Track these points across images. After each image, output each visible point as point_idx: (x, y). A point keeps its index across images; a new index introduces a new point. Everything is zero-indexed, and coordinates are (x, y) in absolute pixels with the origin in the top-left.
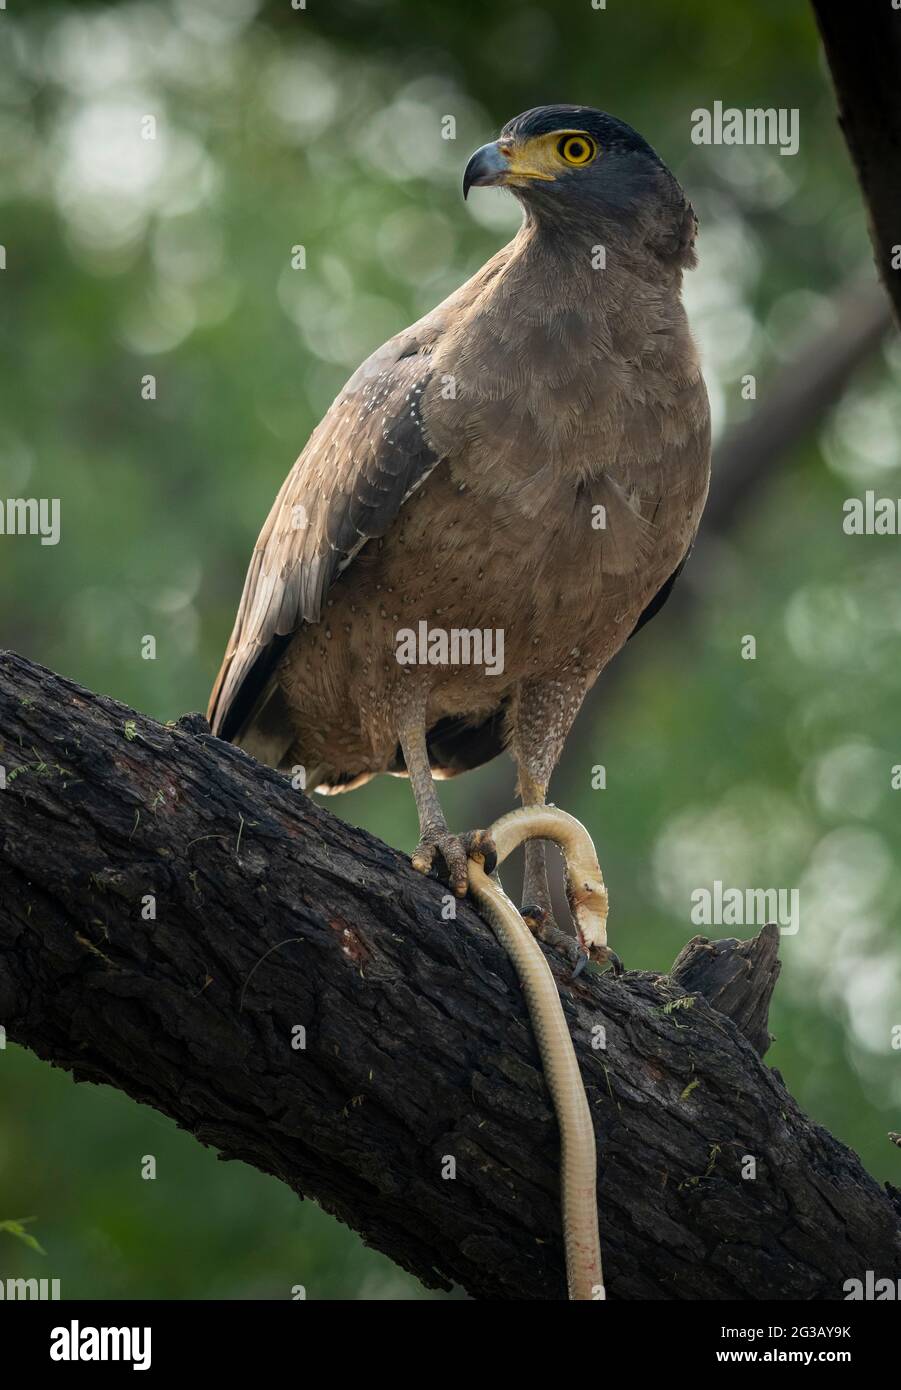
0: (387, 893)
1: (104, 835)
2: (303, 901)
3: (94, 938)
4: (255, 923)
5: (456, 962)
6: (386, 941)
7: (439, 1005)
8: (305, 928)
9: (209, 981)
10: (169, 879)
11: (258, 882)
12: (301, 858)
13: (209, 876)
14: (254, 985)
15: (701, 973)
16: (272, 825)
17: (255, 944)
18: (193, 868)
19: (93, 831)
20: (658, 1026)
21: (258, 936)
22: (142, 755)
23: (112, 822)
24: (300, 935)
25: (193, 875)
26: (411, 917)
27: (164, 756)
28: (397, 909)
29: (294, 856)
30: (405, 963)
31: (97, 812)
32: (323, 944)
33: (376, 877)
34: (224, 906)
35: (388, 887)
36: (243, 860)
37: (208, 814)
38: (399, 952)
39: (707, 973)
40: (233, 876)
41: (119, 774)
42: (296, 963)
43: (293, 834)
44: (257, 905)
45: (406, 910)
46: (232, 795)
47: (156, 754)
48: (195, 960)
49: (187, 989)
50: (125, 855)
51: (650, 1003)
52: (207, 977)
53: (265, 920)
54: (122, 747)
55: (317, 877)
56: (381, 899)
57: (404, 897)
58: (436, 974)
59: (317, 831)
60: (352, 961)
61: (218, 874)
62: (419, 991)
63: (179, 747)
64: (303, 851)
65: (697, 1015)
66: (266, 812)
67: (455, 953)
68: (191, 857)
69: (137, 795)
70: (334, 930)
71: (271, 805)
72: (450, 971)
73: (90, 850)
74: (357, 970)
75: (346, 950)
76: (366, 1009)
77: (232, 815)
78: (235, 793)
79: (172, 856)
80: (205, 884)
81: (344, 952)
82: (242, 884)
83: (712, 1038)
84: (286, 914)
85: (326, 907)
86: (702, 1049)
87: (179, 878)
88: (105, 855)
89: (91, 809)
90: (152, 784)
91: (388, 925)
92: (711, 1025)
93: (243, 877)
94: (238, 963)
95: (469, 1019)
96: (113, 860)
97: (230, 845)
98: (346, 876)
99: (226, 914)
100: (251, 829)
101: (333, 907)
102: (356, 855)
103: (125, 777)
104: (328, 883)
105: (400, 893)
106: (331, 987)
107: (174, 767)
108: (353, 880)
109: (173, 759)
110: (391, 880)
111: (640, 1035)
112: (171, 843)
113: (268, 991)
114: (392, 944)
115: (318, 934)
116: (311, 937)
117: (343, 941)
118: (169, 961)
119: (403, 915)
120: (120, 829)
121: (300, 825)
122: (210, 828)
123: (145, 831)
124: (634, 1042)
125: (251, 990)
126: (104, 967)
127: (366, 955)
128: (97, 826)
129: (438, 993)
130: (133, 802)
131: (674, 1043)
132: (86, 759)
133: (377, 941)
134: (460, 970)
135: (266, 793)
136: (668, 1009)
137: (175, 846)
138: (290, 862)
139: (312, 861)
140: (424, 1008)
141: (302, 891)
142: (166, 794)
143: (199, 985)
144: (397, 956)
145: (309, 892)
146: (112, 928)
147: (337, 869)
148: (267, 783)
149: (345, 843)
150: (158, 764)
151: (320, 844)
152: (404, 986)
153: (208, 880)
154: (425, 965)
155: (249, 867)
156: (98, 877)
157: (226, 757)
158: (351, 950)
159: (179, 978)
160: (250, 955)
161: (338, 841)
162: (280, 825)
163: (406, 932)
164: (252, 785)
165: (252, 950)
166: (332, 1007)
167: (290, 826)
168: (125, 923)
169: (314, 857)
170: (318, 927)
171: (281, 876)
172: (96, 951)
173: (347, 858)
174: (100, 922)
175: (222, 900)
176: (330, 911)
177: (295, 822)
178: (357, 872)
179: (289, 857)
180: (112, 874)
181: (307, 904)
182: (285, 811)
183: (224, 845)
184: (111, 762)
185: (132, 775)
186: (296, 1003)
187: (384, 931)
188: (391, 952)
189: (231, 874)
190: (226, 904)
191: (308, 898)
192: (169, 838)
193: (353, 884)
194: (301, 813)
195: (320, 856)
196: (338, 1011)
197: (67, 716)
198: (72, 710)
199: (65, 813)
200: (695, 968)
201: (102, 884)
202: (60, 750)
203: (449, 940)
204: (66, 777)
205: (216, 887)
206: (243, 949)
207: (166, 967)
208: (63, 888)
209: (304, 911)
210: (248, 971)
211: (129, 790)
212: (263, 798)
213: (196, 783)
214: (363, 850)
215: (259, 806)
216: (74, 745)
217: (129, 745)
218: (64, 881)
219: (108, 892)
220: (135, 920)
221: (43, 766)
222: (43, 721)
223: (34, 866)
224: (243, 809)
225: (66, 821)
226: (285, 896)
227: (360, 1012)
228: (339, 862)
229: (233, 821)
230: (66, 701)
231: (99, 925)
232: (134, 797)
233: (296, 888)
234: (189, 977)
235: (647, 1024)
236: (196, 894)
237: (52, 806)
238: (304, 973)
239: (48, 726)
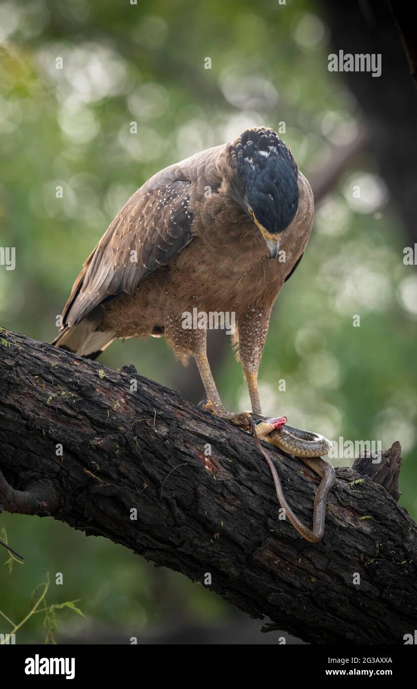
0: (223, 440)
1: (94, 423)
2: (185, 446)
3: (93, 469)
4: (164, 458)
5: (257, 469)
6: (224, 462)
7: (251, 489)
8: (188, 459)
9: (146, 486)
10: (125, 441)
11: (165, 439)
12: (183, 427)
13: (143, 438)
14: (166, 486)
15: (366, 466)
16: (168, 412)
17: (165, 467)
18: (135, 435)
19: (89, 421)
20: (350, 492)
21: (166, 464)
22: (107, 385)
23: (97, 416)
24: (185, 462)
25: (135, 438)
26: (234, 450)
27: (117, 384)
28: (228, 447)
29: (180, 426)
30: (234, 471)
31: (90, 413)
32: (196, 465)
33: (217, 433)
34: (150, 451)
35: (223, 437)
36: (157, 429)
37: (140, 410)
38: (230, 466)
39: (369, 466)
40: (153, 437)
41: (98, 394)
42: (185, 475)
43: (178, 416)
44: (165, 449)
45: (232, 447)
46: (150, 401)
47: (114, 384)
48: (139, 477)
49: (136, 490)
50: (103, 431)
51: (345, 481)
52: (145, 484)
53: (169, 457)
54: (98, 382)
55: (191, 435)
56: (221, 443)
57: (231, 441)
58: (248, 475)
59: (189, 414)
60: (210, 472)
61: (146, 437)
62: (241, 484)
63: (124, 380)
64: (184, 423)
65: (367, 485)
66: (166, 407)
67: (256, 465)
68: (134, 430)
69: (107, 403)
70: (201, 459)
71: (168, 404)
72: (255, 473)
73: (88, 430)
74: (212, 476)
75: (207, 467)
76: (218, 493)
77: (150, 410)
78: (151, 400)
79: (125, 430)
80: (141, 442)
81: (206, 468)
82: (157, 440)
83: (375, 495)
84: (179, 453)
85: (196, 448)
86: (370, 501)
87: (129, 440)
88: (95, 432)
89: (86, 411)
90: (113, 398)
91: (225, 455)
92: (374, 490)
93: (158, 437)
94: (159, 477)
95: (264, 495)
96: (98, 434)
97: (150, 422)
98: (204, 434)
99: (151, 455)
100: (159, 415)
101: (199, 448)
102: (208, 424)
103: (101, 395)
104: (196, 437)
105: (229, 440)
106: (201, 485)
107: (123, 390)
108: (207, 435)
109: (122, 386)
110: (224, 434)
111: (342, 497)
112: (124, 424)
113: (173, 488)
114: (227, 463)
115: (194, 461)
116: (191, 462)
117: (205, 463)
118: (127, 478)
119: (231, 449)
120: (101, 420)
121: (181, 412)
122: (141, 416)
123: (112, 419)
124: (339, 500)
125: (165, 489)
126: (98, 483)
127: (216, 469)
128: (90, 418)
129: (250, 484)
130: (105, 407)
131: (357, 499)
132: (83, 389)
133: (220, 462)
134: (259, 472)
135: (165, 398)
136: (352, 484)
137: (126, 425)
138: (179, 429)
139: (188, 428)
140: (244, 491)
141: (185, 442)
142: (120, 402)
143: (141, 488)
144: (230, 468)
145: (188, 442)
146: (100, 464)
147: (199, 431)
148: (165, 394)
149: (202, 418)
150: (115, 388)
151: (191, 420)
152: (235, 482)
153: (142, 440)
154: (243, 472)
155: (160, 433)
156: (93, 442)
157: (146, 383)
158: (209, 467)
159: (132, 485)
160: (164, 473)
161: (199, 418)
162: (173, 413)
163: (233, 457)
164: (158, 395)
165: (164, 471)
166: (203, 494)
167: (177, 412)
168: (106, 462)
169: (189, 426)
170: (193, 458)
171: (175, 435)
172: (94, 476)
173: (203, 425)
174: (95, 463)
175: (149, 448)
176: (198, 450)
177: (179, 411)
178: (208, 432)
179: (178, 427)
180: (99, 440)
181: (187, 448)
182: (174, 406)
183: (148, 423)
184: (94, 389)
185: (104, 395)
186: (185, 493)
187: (223, 457)
188: (227, 467)
189: (153, 436)
190: (151, 450)
191: (188, 445)
192: (123, 422)
193: (207, 437)
194: (181, 406)
195: (192, 425)
196: (205, 495)
197: (72, 370)
198: (74, 367)
199: (75, 414)
200: (363, 464)
201: (94, 445)
202: (71, 385)
203: (252, 460)
204: (74, 398)
205: (146, 443)
206: (160, 470)
207: (126, 481)
208: (77, 448)
209: (186, 451)
210: (163, 480)
211: (103, 402)
212: (164, 400)
213: (133, 396)
214: (210, 421)
215: (162, 405)
216: (77, 383)
217: (101, 381)
218: (77, 445)
219: (98, 449)
220: (110, 460)
221: (64, 393)
222: (62, 373)
223: (63, 439)
224: (155, 407)
225: (76, 418)
226: (177, 445)
227: (215, 495)
228: (200, 427)
229: (151, 412)
230: (71, 363)
231: (94, 464)
232: (106, 404)
233: (182, 440)
234: (136, 484)
235: (345, 491)
236: (137, 447)
237: (69, 411)
238: (188, 479)
239: (64, 375)
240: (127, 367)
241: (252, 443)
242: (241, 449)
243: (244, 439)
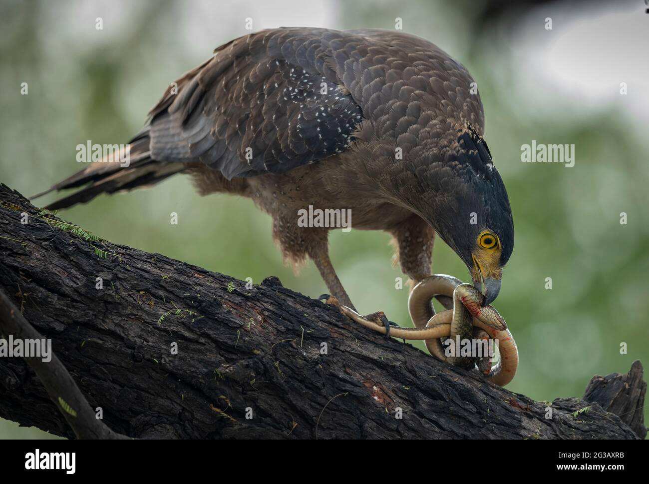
0: (398, 364)
1: (221, 347)
2: (346, 372)
3: (222, 407)
4: (317, 387)
5: (443, 397)
6: (400, 390)
7: (436, 423)
8: (348, 387)
9: (295, 425)
10: (262, 367)
11: (317, 364)
12: (342, 348)
13: (286, 363)
14: (323, 424)
15: (598, 395)
16: (321, 330)
17: (319, 399)
18: (276, 360)
19: (214, 345)
20: (572, 423)
21: (320, 395)
22: (238, 299)
23: (223, 338)
24: (345, 391)
25: (277, 364)
26: (413, 375)
27: (253, 299)
28: (404, 372)
29: (337, 347)
30: (413, 401)
31: (215, 334)
32: (360, 395)
33: (390, 356)
34: (298, 380)
35: (399, 360)
36: (306, 352)
37: (282, 329)
38: (408, 395)
39: (601, 394)
40: (301, 362)
41: (225, 311)
42: (346, 408)
43: (336, 335)
44: (318, 376)
45: (410, 372)
46: (295, 317)
47: (247, 298)
48: (285, 414)
49: (282, 431)
50: (234, 357)
51: (567, 412)
52: (294, 422)
53: (324, 385)
54: (226, 297)
55: (352, 357)
56: (394, 367)
57: (407, 364)
58: (431, 405)
59: (351, 333)
60: (380, 404)
61: (292, 362)
62: (422, 416)
63: (262, 294)
64: (342, 343)
65: (595, 414)
66: (318, 324)
67: (442, 392)
68: (275, 354)
69: (237, 321)
70: (367, 387)
71: (321, 321)
72: (440, 403)
73: (213, 357)
74: (384, 409)
75: (376, 398)
76: (392, 430)
77: (296, 328)
78: (299, 318)
79: (263, 354)
80: (285, 368)
81: (375, 399)
82: (306, 365)
83: (606, 426)
84: (336, 380)
85: (360, 374)
86: (600, 433)
87: (268, 366)
88: (223, 358)
89: (210, 332)
90: (245, 315)
91: (400, 382)
92: (604, 419)
93: (307, 361)
94: (311, 412)
95: (455, 429)
96: (228, 360)
97: (297, 344)
98: (371, 356)
99: (299, 384)
100: (307, 333)
101: (365, 374)
102: (377, 345)
103: (229, 312)
104: (359, 360)
105: (405, 363)
106: (369, 420)
107: (259, 305)
108: (376, 358)
109: (258, 300)
110: (400, 357)
111: (561, 429)
112: (262, 347)
113: (331, 427)
114: (404, 392)
115: (357, 390)
116: (353, 391)
117: (373, 393)
118: (270, 416)
119: (408, 374)
120: (229, 342)
121: (340, 330)
122: (284, 336)
123: (244, 341)
124: (558, 433)
125: (321, 427)
126: (231, 425)
127: (388, 400)
128: (216, 341)
129: (434, 416)
130: (235, 326)
131: (582, 431)
132: (204, 304)
133: (394, 391)
134: (446, 402)
135: (317, 314)
136: (576, 414)
137: (263, 348)
138: (336, 351)
139: (349, 349)
140: (427, 426)
141: (344, 366)
142: (255, 320)
143: (289, 428)
144: (407, 398)
145: (349, 367)
146: (231, 399)
147: (365, 353)
148: (317, 309)
149: (369, 339)
150: (249, 304)
151: (353, 340)
152: (413, 414)
153: (286, 365)
154: (424, 402)
155: (310, 356)
156: (219, 370)
157: (291, 297)
158: (379, 398)
159: (277, 426)
160: (318, 407)
161: (364, 338)
162: (326, 330)
163: (411, 384)
164: (308, 311)
165: (319, 404)
166: (371, 431)
167: (333, 331)
168: (240, 396)
169: (350, 347)
170: (357, 386)
171: (331, 359)
172: (225, 415)
173: (371, 347)
174: (224, 397)
175: (296, 376)
176: (363, 376)
177: (336, 329)
178: (377, 354)
179: (335, 348)
180: (226, 368)
181: (348, 373)
182: (330, 323)
183: (294, 344)
184: (220, 305)
185: (234, 311)
186: (349, 432)
187: (398, 385)
188: (403, 396)
189: (300, 360)
190: (299, 378)
191: (349, 370)
192: (260, 344)
193: (375, 360)
194: (340, 324)
195: (354, 346)
196: (375, 433)
197: (191, 283)
198: (194, 279)
199: (195, 337)
200: (594, 392)
201: (222, 374)
202: (188, 301)
203: (437, 386)
204: (194, 316)
205: (292, 370)
206: (313, 403)
207: (268, 420)
208: (200, 380)
209: (347, 377)
210: (317, 416)
211: (232, 319)
212: (316, 316)
213: (273, 312)
214: (382, 342)
215: (312, 322)
216: (196, 297)
217: (230, 295)
218: (200, 376)
219: (228, 380)
220: (245, 394)
221: (179, 311)
222: (176, 286)
223: (181, 370)
224: (303, 324)
225: (197, 342)
226: (334, 370)
227: (389, 432)
228: (366, 349)
229: (297, 331)
230: (190, 275)
231: (224, 399)
232: (235, 323)
233: (340, 365)
234: (283, 424)
235: (565, 423)
236: (280, 375)
237: (187, 334)
238: (352, 413)
239: (179, 288)
240: (269, 281)
241: (438, 367)
242: (422, 374)
243: (427, 363)
